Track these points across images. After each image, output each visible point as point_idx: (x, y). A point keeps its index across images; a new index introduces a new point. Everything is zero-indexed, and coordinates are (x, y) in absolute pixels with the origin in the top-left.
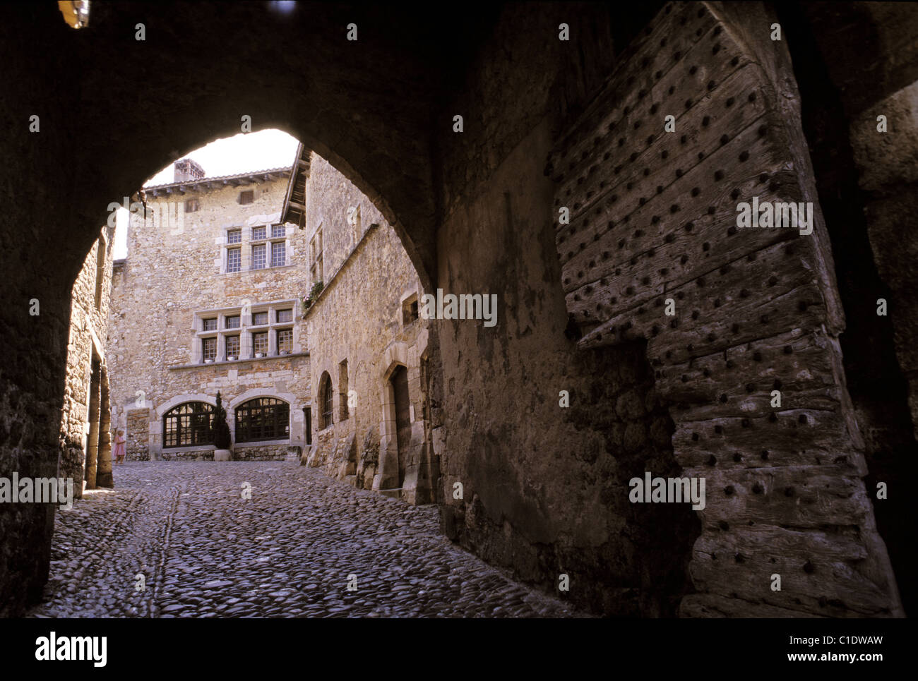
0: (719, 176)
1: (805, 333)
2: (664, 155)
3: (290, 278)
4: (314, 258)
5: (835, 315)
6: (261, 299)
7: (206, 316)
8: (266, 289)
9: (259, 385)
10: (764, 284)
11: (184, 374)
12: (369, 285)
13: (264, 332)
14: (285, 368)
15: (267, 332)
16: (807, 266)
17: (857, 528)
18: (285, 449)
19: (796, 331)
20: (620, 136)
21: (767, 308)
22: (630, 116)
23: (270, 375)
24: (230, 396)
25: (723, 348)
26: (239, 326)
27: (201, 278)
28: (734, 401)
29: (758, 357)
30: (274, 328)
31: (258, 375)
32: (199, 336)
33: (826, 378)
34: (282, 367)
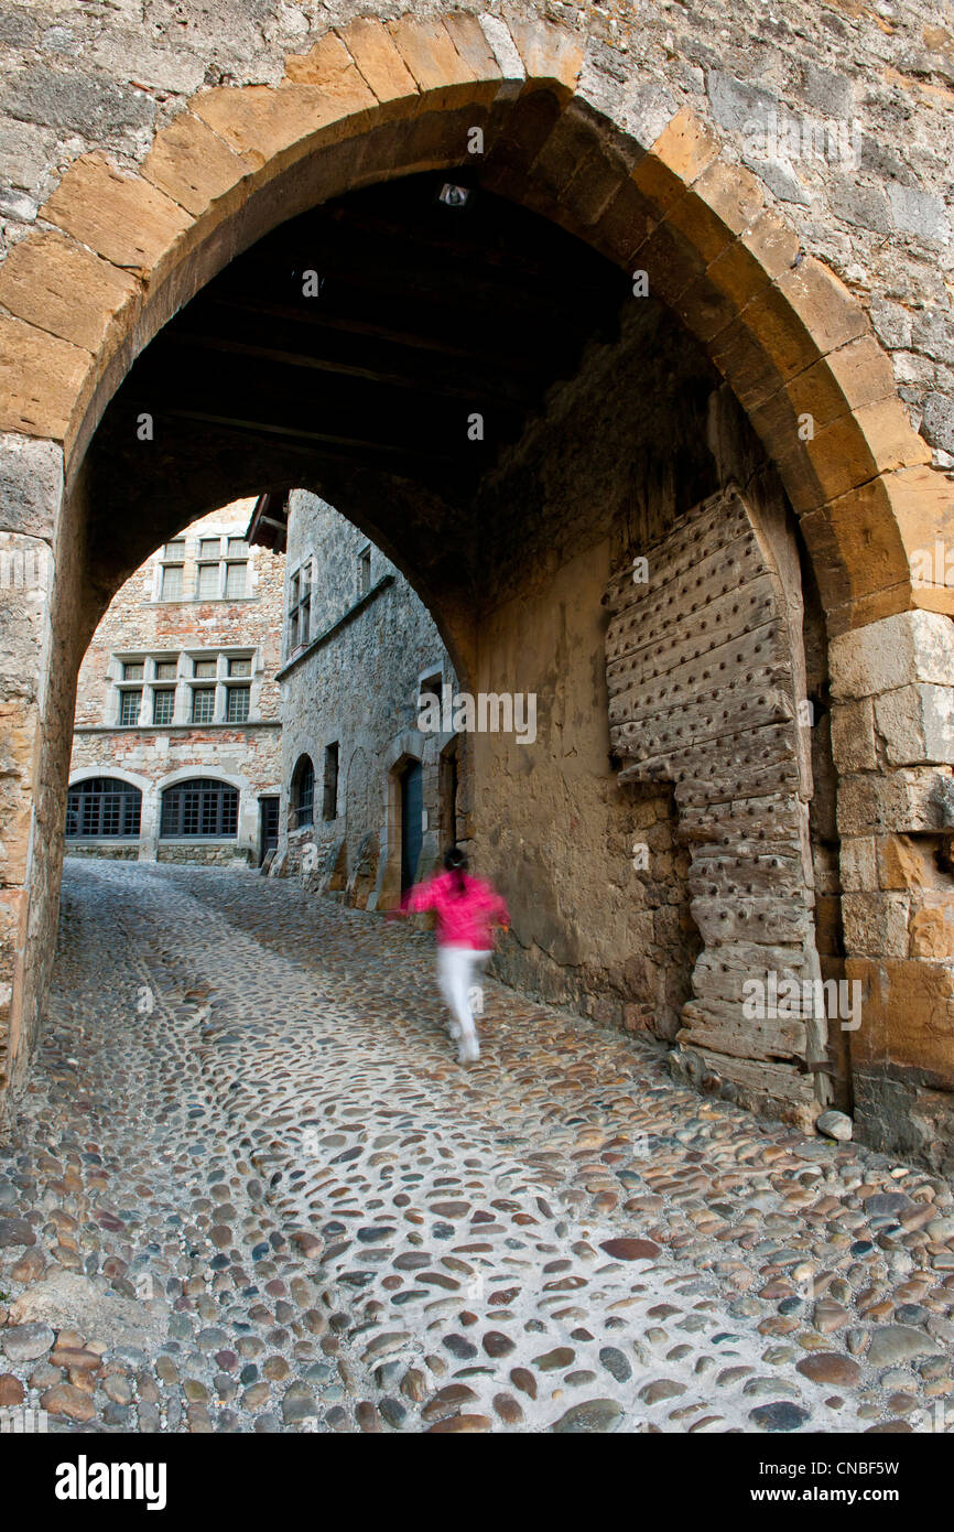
0: (739, 659)
1: (783, 798)
2: (703, 626)
3: (250, 616)
4: (296, 599)
5: (807, 787)
6: (208, 641)
7: (128, 659)
8: (217, 629)
9: (198, 761)
10: (761, 754)
11: (94, 737)
12: (376, 652)
13: (210, 688)
14: (237, 740)
15: (214, 689)
16: (789, 747)
17: (801, 943)
18: (230, 851)
19: (778, 796)
20: (671, 594)
21: (761, 774)
22: (680, 578)
23: (215, 749)
24: (158, 773)
25: (729, 800)
26: (174, 677)
27: (124, 605)
28: (735, 844)
29: (751, 812)
30: (224, 683)
31: (199, 747)
32: (118, 686)
33: (793, 833)
34: (232, 739)
